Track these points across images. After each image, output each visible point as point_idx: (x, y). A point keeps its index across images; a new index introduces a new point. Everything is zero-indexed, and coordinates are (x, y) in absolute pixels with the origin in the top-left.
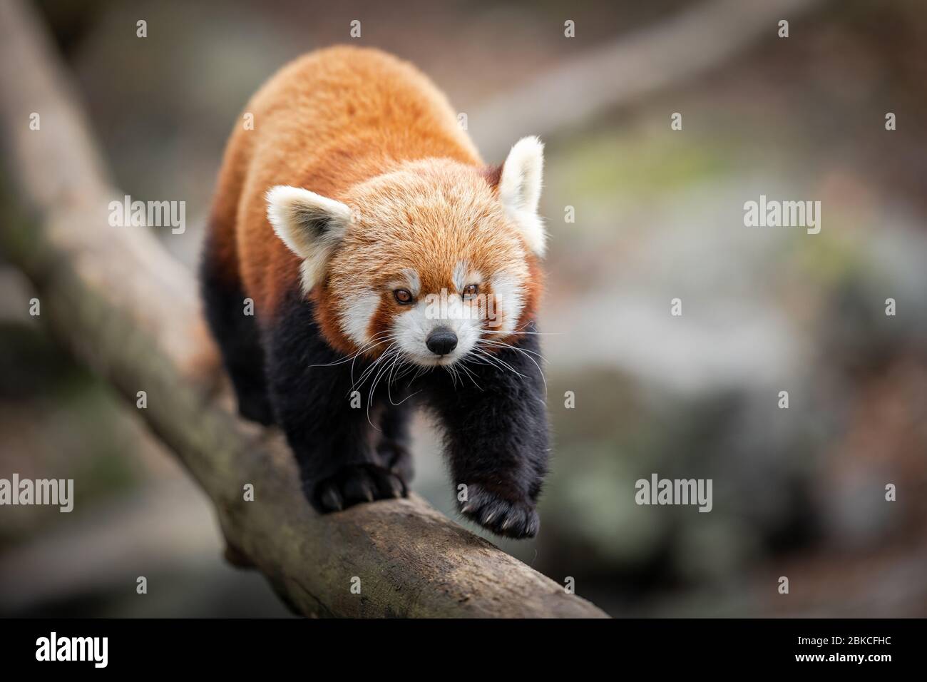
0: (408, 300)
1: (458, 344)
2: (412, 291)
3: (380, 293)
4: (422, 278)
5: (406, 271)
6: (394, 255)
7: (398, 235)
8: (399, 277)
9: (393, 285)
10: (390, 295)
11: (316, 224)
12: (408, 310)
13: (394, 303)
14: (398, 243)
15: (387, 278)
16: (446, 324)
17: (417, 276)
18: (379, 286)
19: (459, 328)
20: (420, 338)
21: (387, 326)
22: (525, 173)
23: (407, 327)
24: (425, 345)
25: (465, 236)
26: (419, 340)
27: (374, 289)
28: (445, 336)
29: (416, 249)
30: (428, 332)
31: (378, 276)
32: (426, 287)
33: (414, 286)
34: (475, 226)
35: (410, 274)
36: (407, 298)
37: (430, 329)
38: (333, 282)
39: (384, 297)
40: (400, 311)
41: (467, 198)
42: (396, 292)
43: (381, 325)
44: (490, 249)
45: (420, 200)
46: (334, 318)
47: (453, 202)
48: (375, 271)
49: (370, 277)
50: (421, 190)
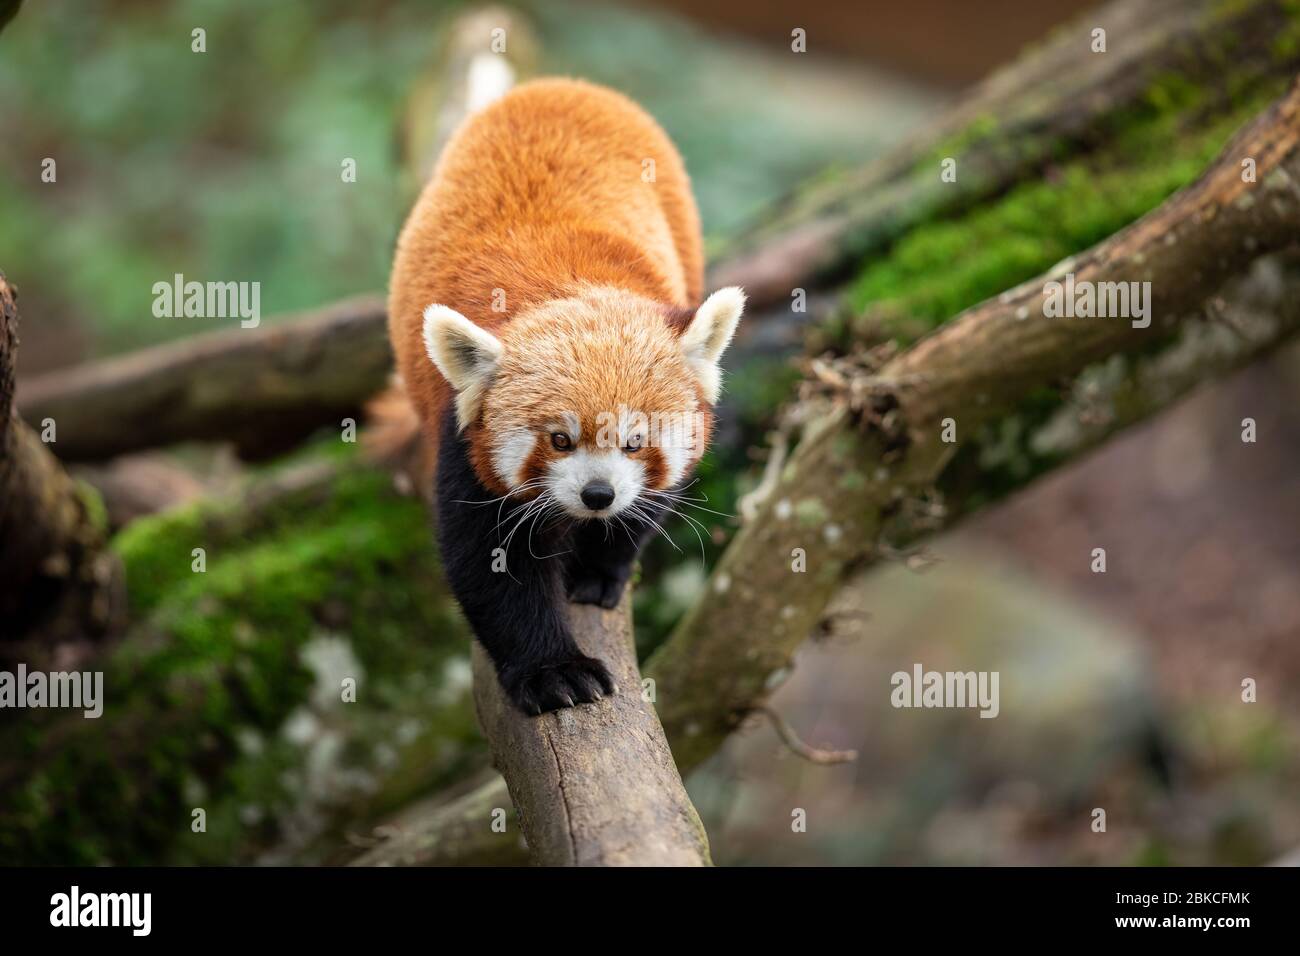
0: (564, 445)
1: (615, 500)
2: (571, 437)
3: (538, 433)
4: (584, 424)
5: (566, 414)
6: (556, 393)
7: (562, 373)
8: (558, 419)
9: (552, 428)
10: (548, 439)
11: (466, 353)
12: (565, 457)
13: (551, 448)
14: (562, 380)
15: (546, 419)
16: (605, 477)
17: (579, 421)
18: (535, 426)
19: (618, 482)
20: (575, 489)
21: (541, 471)
22: (717, 325)
23: (563, 475)
24: (579, 497)
25: (638, 383)
26: (573, 491)
27: (530, 429)
28: (602, 491)
29: (581, 389)
30: (583, 484)
31: (536, 415)
32: (587, 434)
33: (574, 431)
34: (649, 372)
35: (571, 418)
36: (565, 444)
37: (587, 481)
38: (487, 417)
39: (541, 439)
40: (556, 457)
41: (641, 338)
42: (554, 435)
43: (535, 469)
44: (662, 399)
45: (588, 337)
46: (487, 454)
47: (626, 341)
48: (532, 407)
49: (525, 414)
50: (591, 326)
